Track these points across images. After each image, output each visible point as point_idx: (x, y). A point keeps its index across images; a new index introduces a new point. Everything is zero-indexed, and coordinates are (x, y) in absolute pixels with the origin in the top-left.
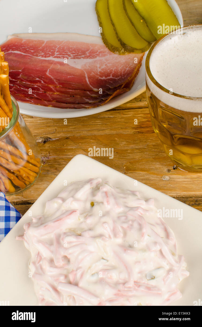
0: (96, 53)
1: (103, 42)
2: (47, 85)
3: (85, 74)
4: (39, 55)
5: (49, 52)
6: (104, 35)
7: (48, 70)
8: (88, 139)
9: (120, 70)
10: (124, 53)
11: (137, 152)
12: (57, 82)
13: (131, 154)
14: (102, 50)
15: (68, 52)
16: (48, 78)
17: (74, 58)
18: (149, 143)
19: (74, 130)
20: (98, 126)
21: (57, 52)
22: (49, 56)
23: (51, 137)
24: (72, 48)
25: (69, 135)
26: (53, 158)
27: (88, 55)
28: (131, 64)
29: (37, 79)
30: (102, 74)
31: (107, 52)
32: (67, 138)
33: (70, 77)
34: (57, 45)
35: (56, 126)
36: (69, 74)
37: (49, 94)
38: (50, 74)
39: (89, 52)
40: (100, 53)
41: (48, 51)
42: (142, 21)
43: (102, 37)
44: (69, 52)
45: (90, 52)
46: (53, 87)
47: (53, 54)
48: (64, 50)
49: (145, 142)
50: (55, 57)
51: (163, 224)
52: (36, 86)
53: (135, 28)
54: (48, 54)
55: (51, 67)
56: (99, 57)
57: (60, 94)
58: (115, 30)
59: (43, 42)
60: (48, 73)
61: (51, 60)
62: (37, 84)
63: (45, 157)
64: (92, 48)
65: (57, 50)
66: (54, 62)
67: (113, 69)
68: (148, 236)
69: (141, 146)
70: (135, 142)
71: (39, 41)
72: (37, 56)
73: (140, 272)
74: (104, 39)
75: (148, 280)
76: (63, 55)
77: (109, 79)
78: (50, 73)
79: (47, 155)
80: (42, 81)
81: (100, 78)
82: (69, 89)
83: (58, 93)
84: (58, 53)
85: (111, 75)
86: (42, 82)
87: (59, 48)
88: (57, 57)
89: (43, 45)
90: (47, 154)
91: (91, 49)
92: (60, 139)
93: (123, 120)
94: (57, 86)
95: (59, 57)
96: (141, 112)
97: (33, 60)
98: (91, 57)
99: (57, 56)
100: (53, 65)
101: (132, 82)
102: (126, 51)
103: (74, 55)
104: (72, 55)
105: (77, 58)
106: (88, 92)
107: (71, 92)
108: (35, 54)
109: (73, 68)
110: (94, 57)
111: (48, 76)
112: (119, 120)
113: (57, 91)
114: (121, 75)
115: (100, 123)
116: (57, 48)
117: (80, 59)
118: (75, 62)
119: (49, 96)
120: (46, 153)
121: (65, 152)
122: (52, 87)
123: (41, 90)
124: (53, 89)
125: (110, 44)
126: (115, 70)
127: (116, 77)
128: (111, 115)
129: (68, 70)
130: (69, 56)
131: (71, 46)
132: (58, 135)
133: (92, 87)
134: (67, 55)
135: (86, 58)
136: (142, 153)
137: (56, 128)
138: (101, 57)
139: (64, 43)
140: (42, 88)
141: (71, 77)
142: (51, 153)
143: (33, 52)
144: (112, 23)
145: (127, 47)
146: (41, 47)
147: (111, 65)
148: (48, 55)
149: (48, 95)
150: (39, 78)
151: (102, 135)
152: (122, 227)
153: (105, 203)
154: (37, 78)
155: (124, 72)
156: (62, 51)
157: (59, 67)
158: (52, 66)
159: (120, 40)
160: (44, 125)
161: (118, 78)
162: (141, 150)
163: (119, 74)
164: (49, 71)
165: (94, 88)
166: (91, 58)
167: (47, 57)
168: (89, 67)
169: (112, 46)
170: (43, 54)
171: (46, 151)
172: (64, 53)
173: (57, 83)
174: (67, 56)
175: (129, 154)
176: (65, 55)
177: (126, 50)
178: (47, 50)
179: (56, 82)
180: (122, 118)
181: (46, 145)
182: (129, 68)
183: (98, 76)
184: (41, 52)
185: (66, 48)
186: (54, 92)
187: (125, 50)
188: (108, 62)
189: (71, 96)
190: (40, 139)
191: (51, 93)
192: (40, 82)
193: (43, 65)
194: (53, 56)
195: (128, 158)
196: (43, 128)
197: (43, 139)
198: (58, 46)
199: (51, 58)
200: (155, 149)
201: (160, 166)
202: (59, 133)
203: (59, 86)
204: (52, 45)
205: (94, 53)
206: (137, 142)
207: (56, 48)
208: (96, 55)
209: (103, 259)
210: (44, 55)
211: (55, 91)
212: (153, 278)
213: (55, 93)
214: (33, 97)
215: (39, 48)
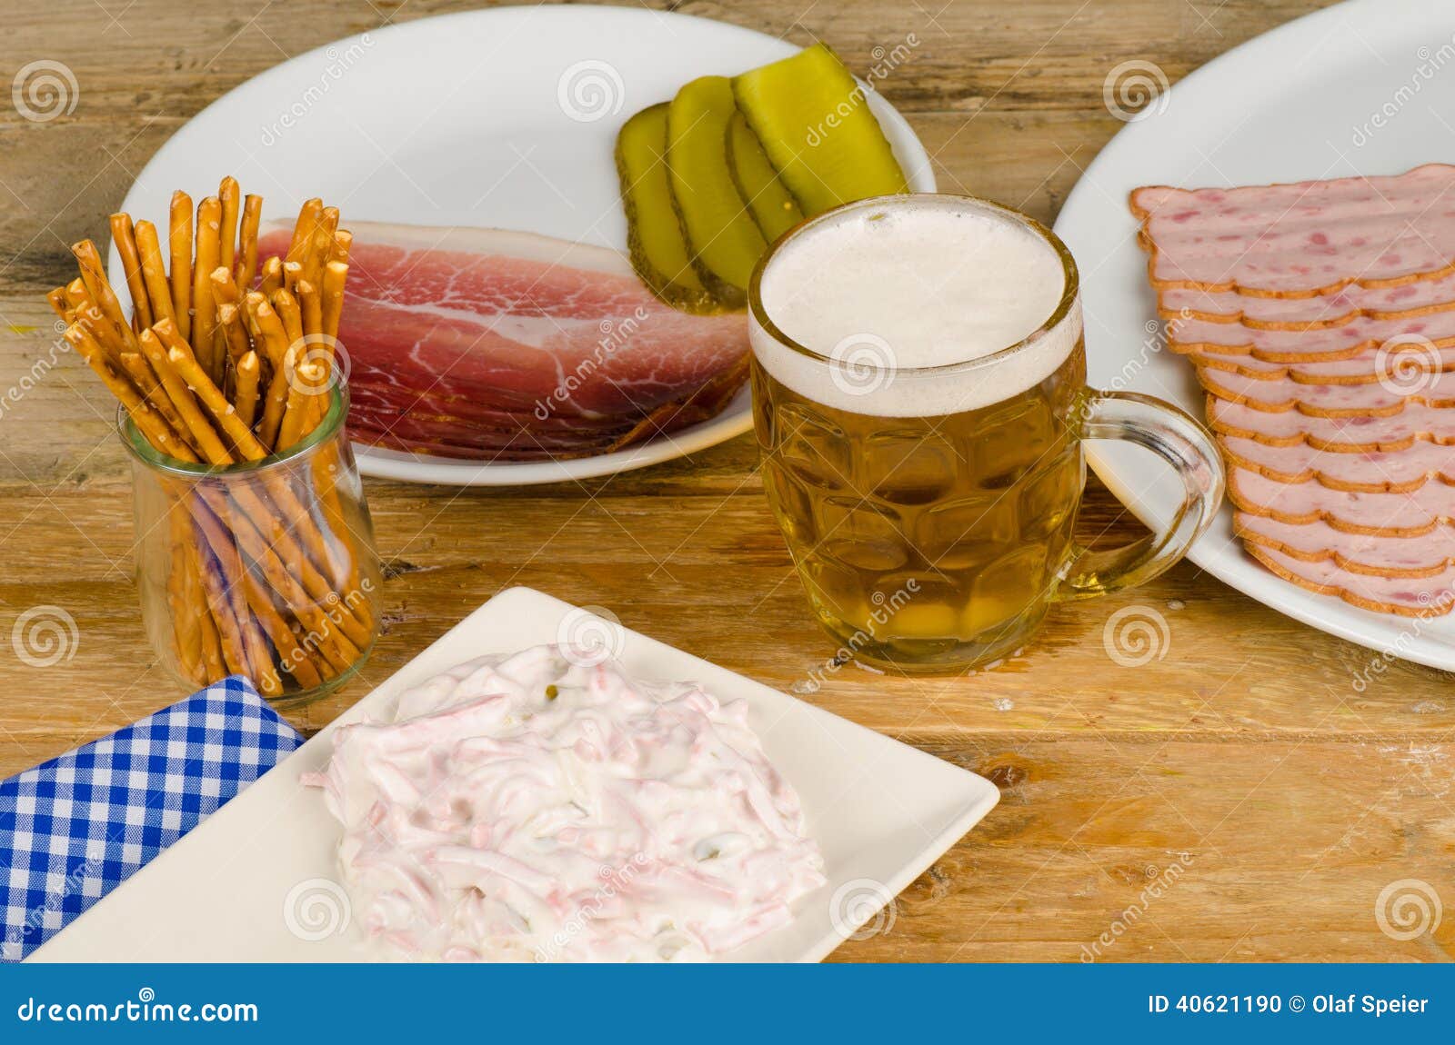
0: (604, 301)
1: (636, 267)
2: (409, 391)
3: (555, 367)
4: (382, 295)
5: (423, 289)
6: (639, 244)
7: (417, 346)
8: (549, 571)
9: (685, 361)
10: (707, 310)
11: (718, 616)
12: (450, 384)
13: (695, 620)
14: (626, 294)
15: (498, 291)
16: (414, 369)
17: (518, 313)
18: (762, 592)
19: (500, 544)
20: (590, 536)
21: (454, 289)
22: (421, 302)
23: (412, 563)
24: (512, 281)
25: (479, 559)
27: (572, 305)
28: (729, 345)
29: (375, 371)
30: (617, 370)
31: (646, 301)
32: (473, 567)
33: (498, 373)
34: (454, 268)
36: (496, 362)
37: (418, 420)
38: (422, 359)
39: (575, 296)
40: (617, 302)
41: (418, 283)
42: (788, 206)
43: (633, 253)
44: (502, 293)
45: (581, 299)
46: (433, 400)
47: (436, 296)
48: (479, 285)
49: (751, 589)
50: (445, 305)
51: (765, 763)
52: (367, 393)
53: (759, 226)
54: (421, 293)
55: (428, 336)
56: (614, 315)
57: (459, 421)
58: (685, 231)
59: (400, 254)
60: (414, 356)
61: (427, 315)
62: (372, 387)
64: (588, 285)
65: (452, 283)
66: (441, 321)
67: (663, 357)
68: (713, 755)
69: (734, 600)
70: (714, 588)
71: (381, 248)
72: (375, 297)
73: (679, 841)
74: (638, 259)
75: (699, 861)
76: (479, 299)
77: (642, 387)
78: (426, 356)
80: (392, 378)
81: (611, 381)
82: (493, 408)
83: (449, 419)
84: (457, 293)
85: (652, 374)
86: (394, 381)
87: (462, 279)
88: (453, 306)
89: (399, 264)
90: (397, 607)
91: (584, 289)
92: (445, 568)
93: (680, 524)
94: (450, 397)
95: (462, 307)
96: (749, 503)
97: (359, 309)
98: (583, 312)
99: (453, 301)
100: (434, 329)
101: (726, 397)
102: (715, 303)
103: (518, 302)
104: (509, 302)
105: (529, 314)
106: (563, 422)
107: (498, 417)
108: (367, 291)
109: (509, 343)
110: (593, 314)
111: (416, 364)
112: (666, 523)
113: (448, 412)
114: (688, 376)
115: (597, 530)
116: (454, 276)
117: (541, 319)
118: (520, 326)
119: (418, 427)
120: (392, 604)
122: (428, 400)
123: (387, 404)
124: (433, 406)
125: (659, 274)
126: (667, 358)
127: (670, 381)
128: (637, 507)
129: (491, 349)
130: (501, 304)
131: (508, 275)
132: (440, 558)
133: (578, 407)
134: (489, 300)
135: (564, 317)
136: (735, 619)
137: (433, 535)
138: (620, 316)
139: (483, 262)
140: (392, 402)
141: (501, 370)
143: (360, 285)
144: (673, 207)
145: (720, 289)
146: (390, 270)
147: (653, 342)
148: (418, 297)
149: (412, 422)
150: (378, 366)
151: (599, 565)
152: (639, 743)
153: (594, 685)
154: (373, 365)
155: (700, 367)
156: (473, 287)
157: (457, 337)
158: (431, 334)
159: (698, 265)
160: (387, 526)
161: (677, 385)
162: (732, 611)
163: (682, 371)
164: (421, 348)
165: (585, 408)
166: (584, 317)
167: (415, 303)
168: (571, 342)
169: (665, 282)
170: (397, 292)
171: (395, 597)
172: (478, 295)
173: (447, 386)
174: (491, 304)
175: (690, 620)
176: (484, 300)
177: (716, 300)
178: (413, 280)
179: (446, 382)
180: (679, 518)
182: (720, 355)
183: (603, 375)
184: (389, 286)
185: (491, 279)
186: (437, 414)
187: (712, 299)
188: (645, 333)
189: (498, 430)
191: (424, 416)
192: (385, 381)
193: (397, 326)
194: (439, 303)
195: (686, 629)
196: (384, 535)
198: (459, 272)
199: (429, 308)
200: (780, 608)
201: (791, 655)
202: (443, 550)
203: (454, 397)
204: (434, 265)
205: (596, 302)
206: (720, 588)
207: (452, 278)
208: (603, 308)
209: (571, 803)
210: (404, 298)
211: (441, 411)
212: (714, 854)
213: (441, 419)
214: (359, 423)
215: (385, 271)
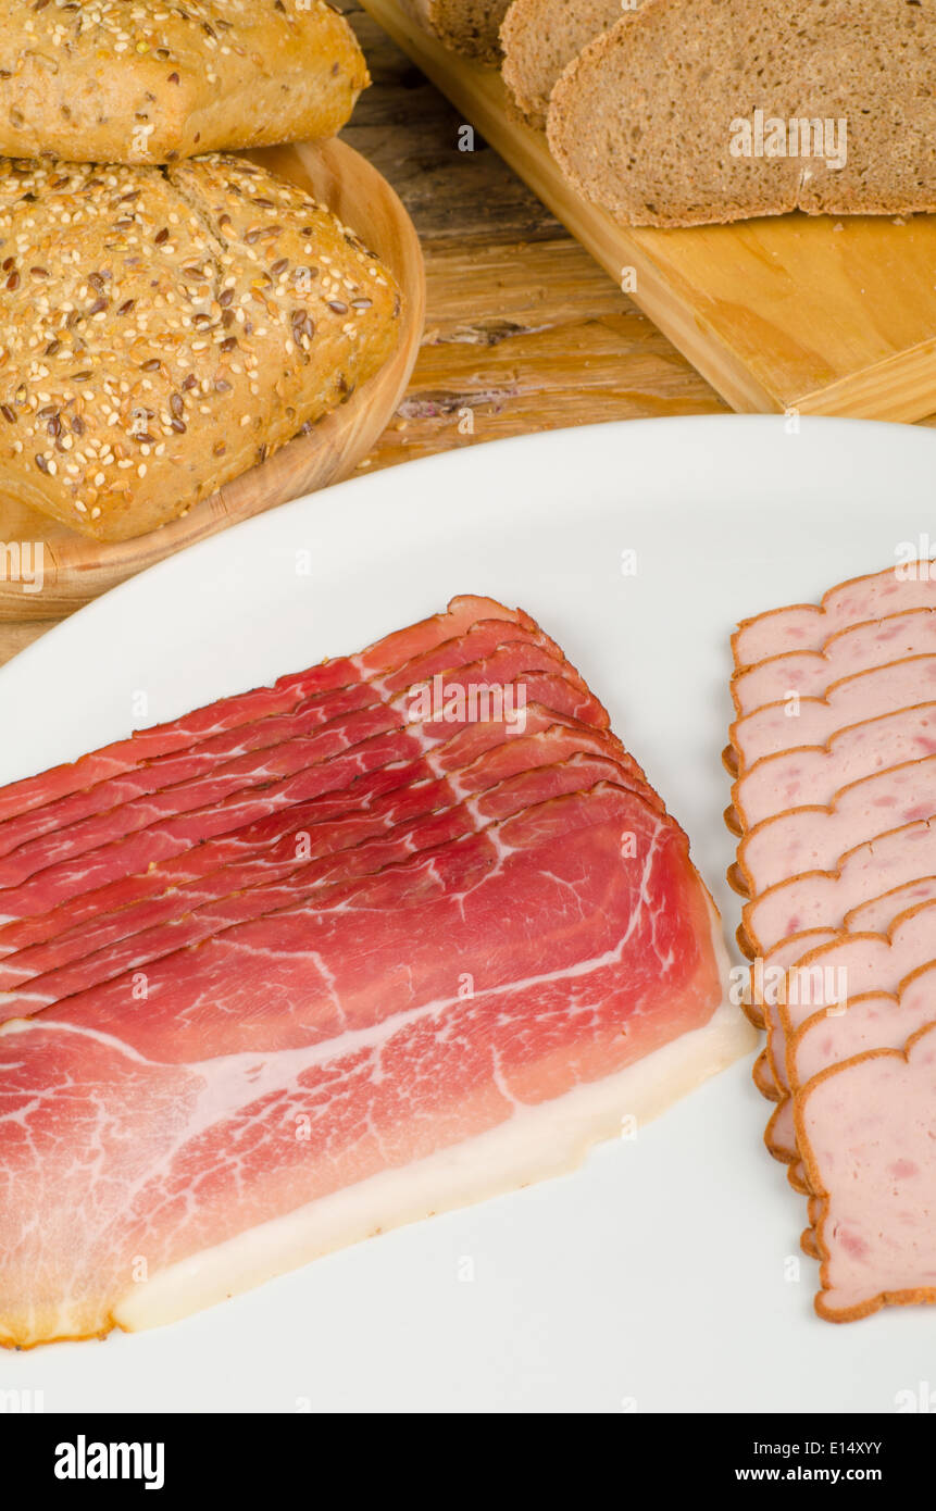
26: (535, 390)
35: (540, 281)
63: (500, 390)
79: (507, 382)
121: (583, 367)
142: (523, 374)
181: (499, 348)
190: (472, 334)
197: (484, 334)
